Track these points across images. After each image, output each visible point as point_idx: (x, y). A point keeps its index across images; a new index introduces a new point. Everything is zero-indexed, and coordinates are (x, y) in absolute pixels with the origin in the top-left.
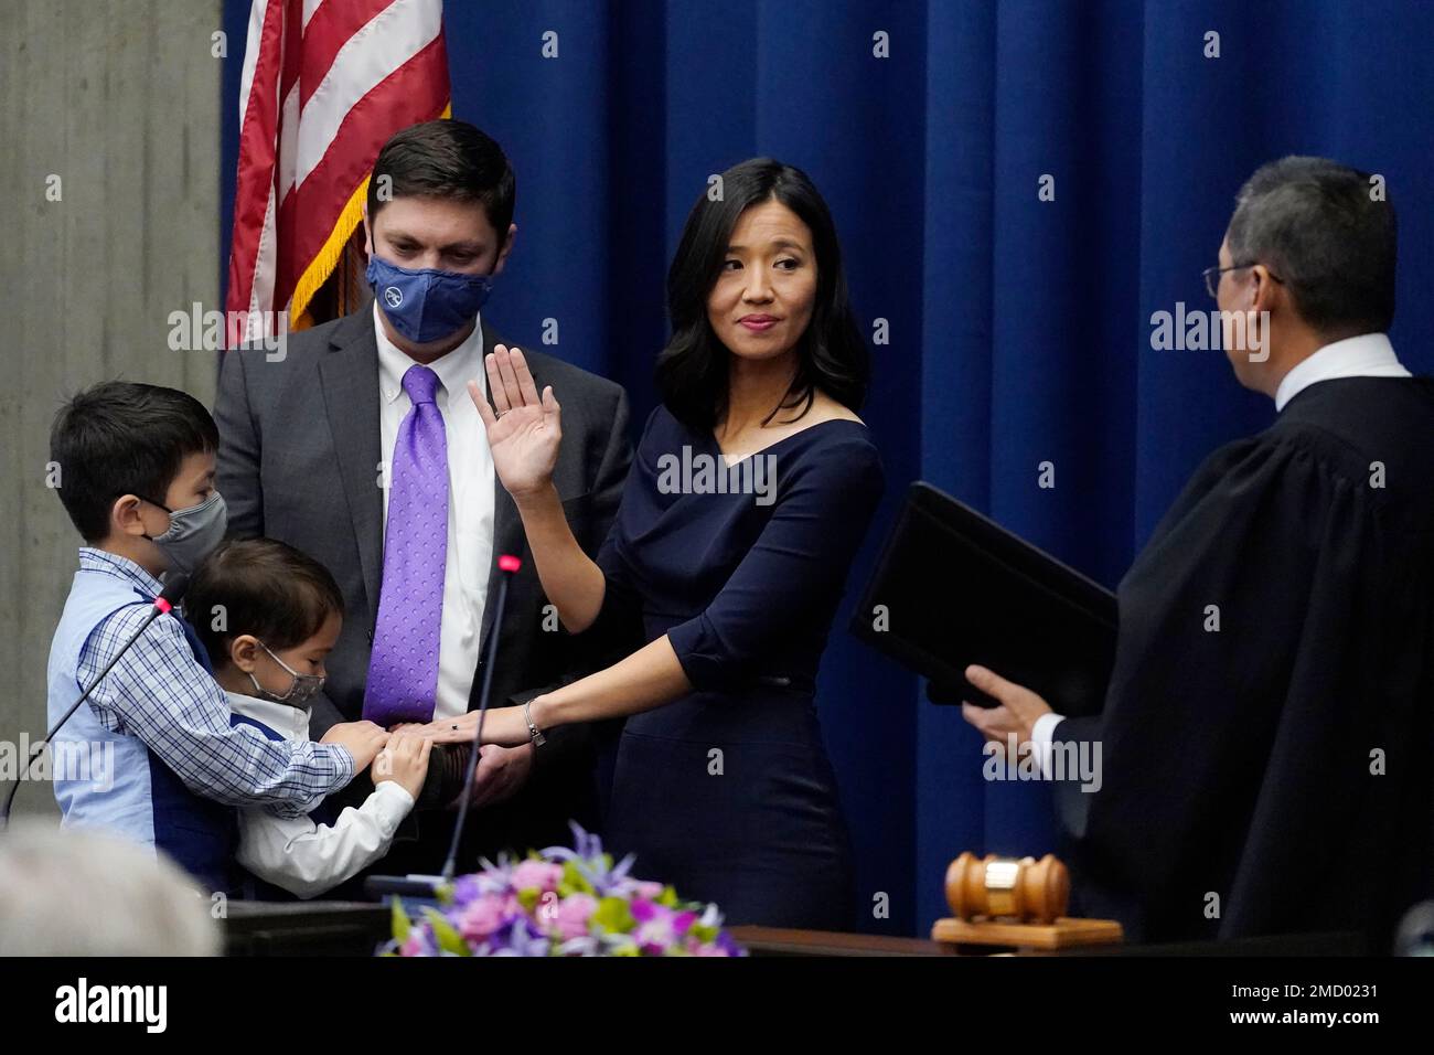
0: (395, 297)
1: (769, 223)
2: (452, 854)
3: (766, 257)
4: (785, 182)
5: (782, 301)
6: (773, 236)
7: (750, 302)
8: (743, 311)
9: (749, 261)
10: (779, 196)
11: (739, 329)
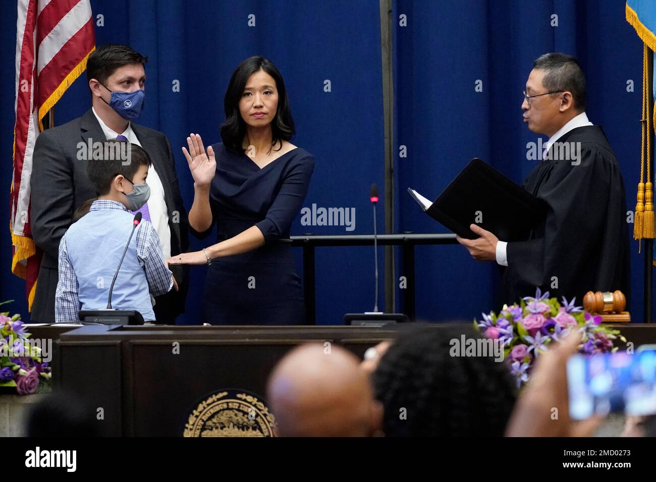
0: (128, 104)
1: (260, 79)
2: (376, 304)
3: (260, 91)
4: (265, 64)
5: (266, 107)
6: (263, 84)
7: (256, 107)
8: (253, 111)
9: (255, 93)
10: (263, 68)
11: (252, 117)
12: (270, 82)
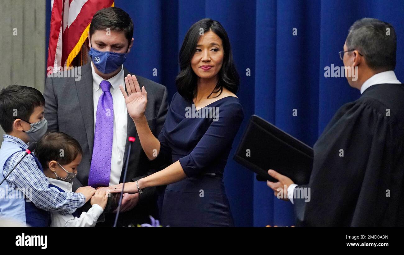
1: (209, 38)
3: (208, 48)
5: (213, 61)
6: (210, 42)
7: (203, 61)
8: (201, 64)
9: (203, 49)
10: (212, 30)
11: (200, 69)
12: (218, 42)
